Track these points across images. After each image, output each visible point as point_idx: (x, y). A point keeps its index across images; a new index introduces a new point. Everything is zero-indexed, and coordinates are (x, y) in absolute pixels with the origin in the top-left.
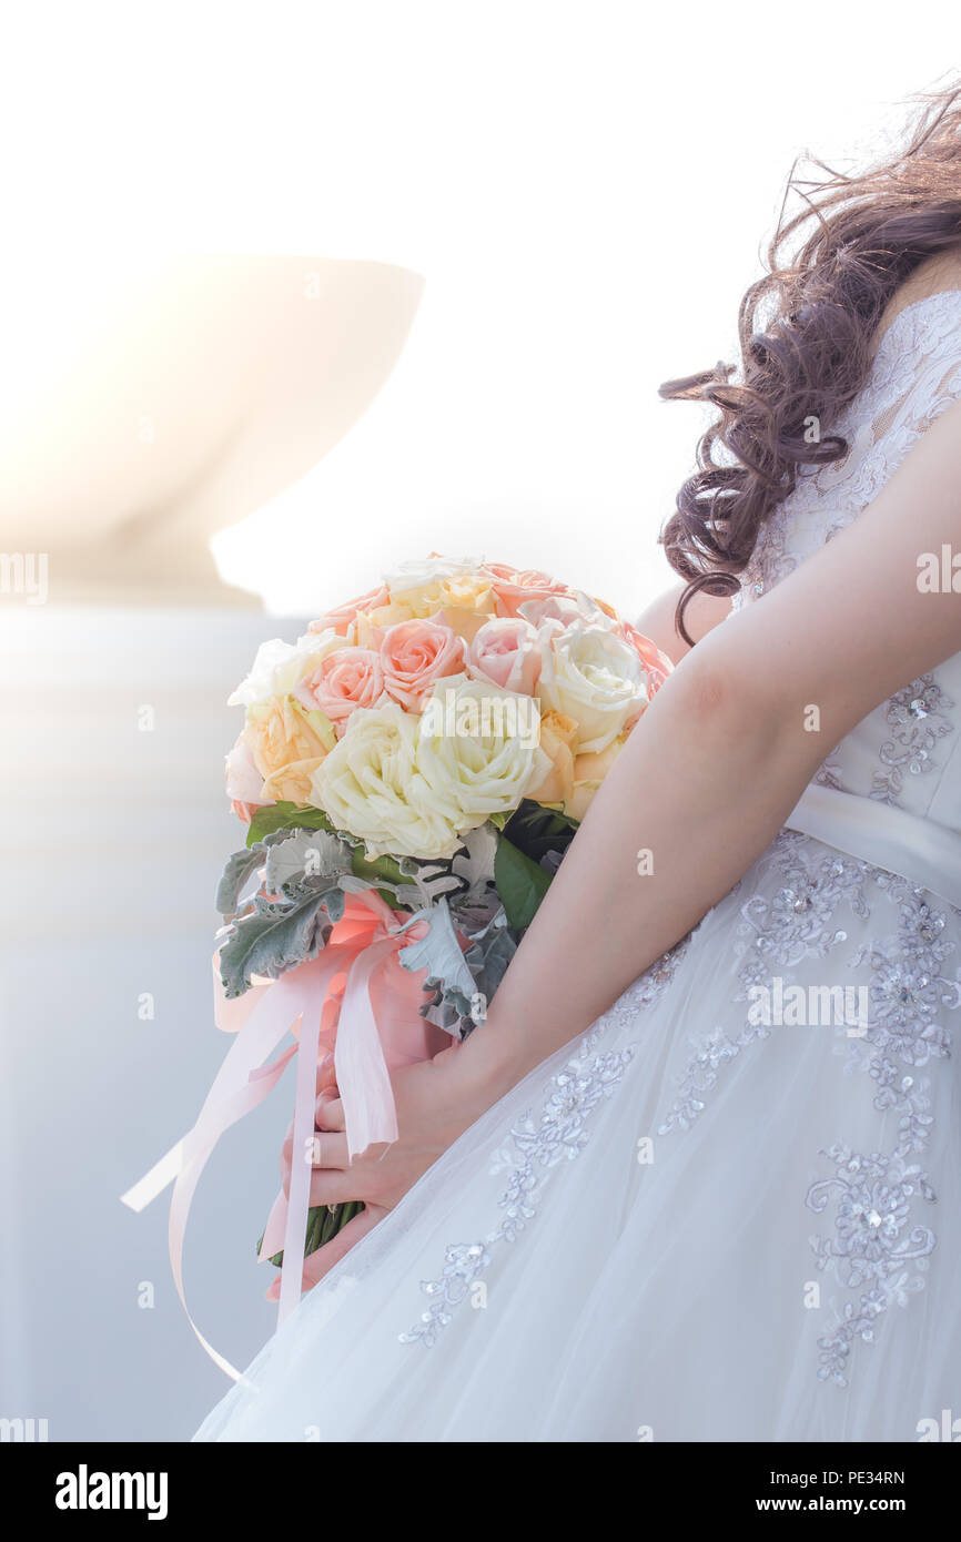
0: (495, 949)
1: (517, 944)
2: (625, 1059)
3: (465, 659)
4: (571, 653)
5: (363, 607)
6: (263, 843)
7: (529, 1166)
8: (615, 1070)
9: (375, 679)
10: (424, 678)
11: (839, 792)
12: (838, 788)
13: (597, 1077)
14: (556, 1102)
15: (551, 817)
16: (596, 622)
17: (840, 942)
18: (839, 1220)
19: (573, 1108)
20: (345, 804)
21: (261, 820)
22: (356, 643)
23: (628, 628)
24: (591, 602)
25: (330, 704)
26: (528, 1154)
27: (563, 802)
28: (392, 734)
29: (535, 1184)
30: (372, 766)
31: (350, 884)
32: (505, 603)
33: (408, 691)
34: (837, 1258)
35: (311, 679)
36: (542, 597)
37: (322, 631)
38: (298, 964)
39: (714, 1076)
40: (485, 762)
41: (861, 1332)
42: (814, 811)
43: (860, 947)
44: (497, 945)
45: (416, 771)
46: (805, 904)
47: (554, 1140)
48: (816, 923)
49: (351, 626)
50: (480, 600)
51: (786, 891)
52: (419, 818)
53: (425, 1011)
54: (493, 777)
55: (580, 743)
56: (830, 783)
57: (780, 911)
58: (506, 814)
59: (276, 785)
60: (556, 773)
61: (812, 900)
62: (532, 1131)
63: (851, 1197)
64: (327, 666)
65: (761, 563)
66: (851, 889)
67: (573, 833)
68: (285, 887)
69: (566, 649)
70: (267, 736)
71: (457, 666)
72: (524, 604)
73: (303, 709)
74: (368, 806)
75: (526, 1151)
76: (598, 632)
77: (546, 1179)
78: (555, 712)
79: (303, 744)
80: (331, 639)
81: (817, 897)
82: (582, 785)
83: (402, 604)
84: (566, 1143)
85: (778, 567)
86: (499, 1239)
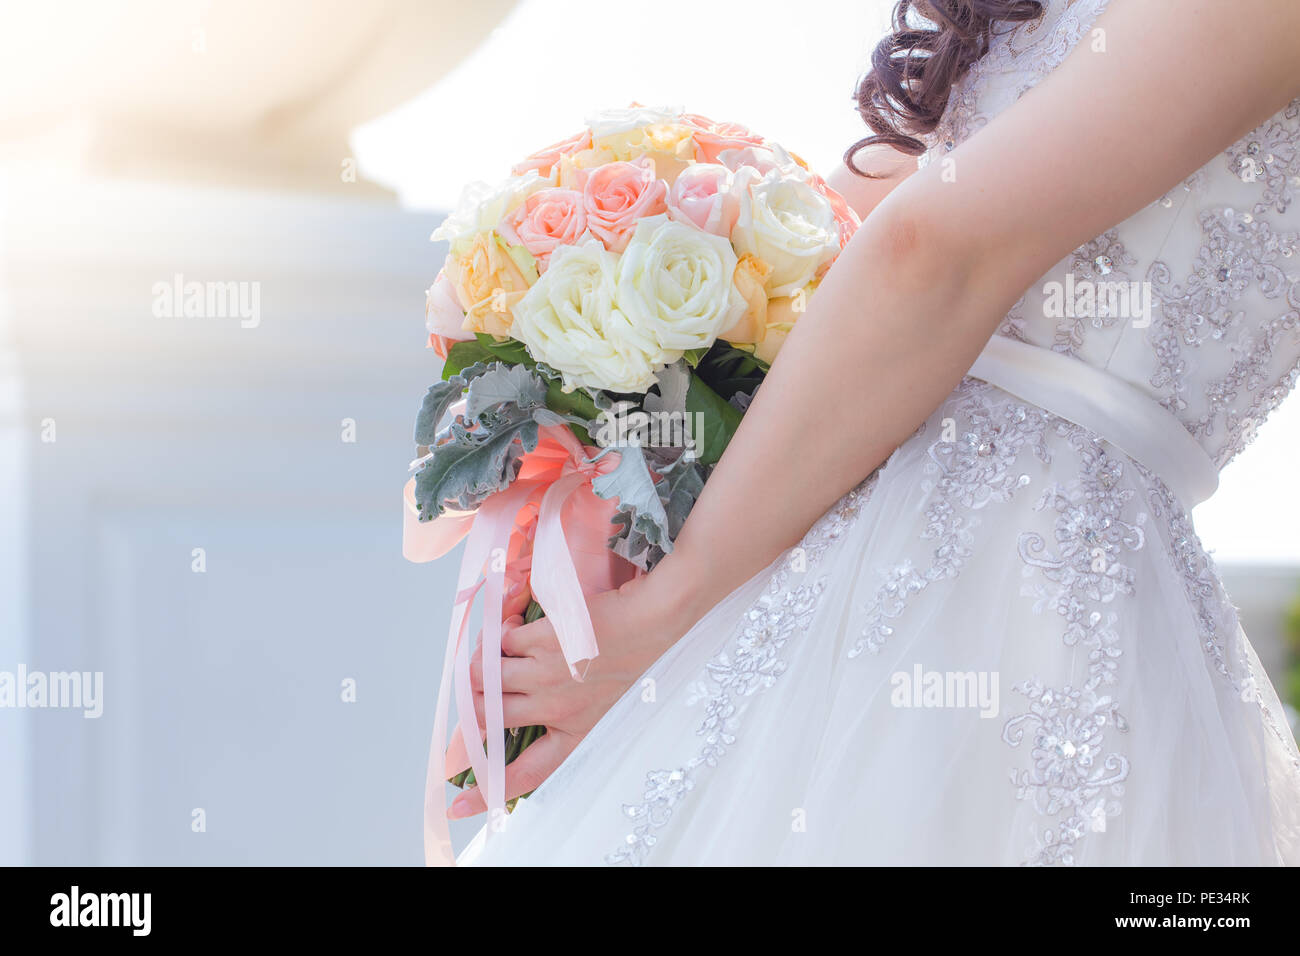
0: (682, 485)
1: (705, 481)
2: (816, 591)
3: (666, 200)
4: (768, 200)
5: (567, 150)
6: (460, 375)
7: (726, 696)
8: (807, 602)
9: (578, 217)
10: (628, 217)
11: (1022, 343)
12: (1021, 340)
13: (788, 610)
14: (749, 636)
15: (742, 358)
16: (791, 172)
17: (1023, 486)
18: (1034, 754)
19: (766, 640)
20: (545, 337)
21: (456, 355)
22: (558, 184)
23: (820, 181)
24: (785, 155)
25: (533, 240)
26: (724, 685)
27: (754, 344)
28: (593, 271)
29: (733, 713)
30: (571, 301)
31: (544, 417)
32: (705, 150)
33: (610, 229)
34: (1036, 788)
35: (515, 216)
36: (739, 147)
37: (526, 171)
38: (488, 494)
39: (903, 605)
40: (683, 301)
41: (1061, 857)
42: (997, 361)
43: (1044, 491)
44: (685, 479)
45: (615, 307)
46: (989, 447)
47: (749, 671)
48: (1000, 468)
49: (554, 168)
50: (681, 147)
51: (970, 435)
52: (616, 353)
53: (613, 543)
54: (690, 314)
55: (773, 287)
56: (1014, 334)
57: (965, 454)
58: (699, 352)
59: (479, 316)
60: (750, 314)
61: (996, 444)
62: (726, 663)
63: (1045, 729)
64: (531, 204)
65: (952, 123)
66: (1033, 435)
67: (762, 376)
68: (482, 416)
69: (763, 195)
70: (471, 270)
71: (658, 207)
72: (723, 152)
73: (508, 245)
74: (567, 339)
75: (722, 682)
76: (794, 182)
77: (743, 709)
78: (750, 255)
79: (505, 278)
80: (534, 180)
81: (1001, 442)
82: (774, 327)
83: (605, 148)
84: (761, 673)
85: (969, 126)
86: (700, 764)
